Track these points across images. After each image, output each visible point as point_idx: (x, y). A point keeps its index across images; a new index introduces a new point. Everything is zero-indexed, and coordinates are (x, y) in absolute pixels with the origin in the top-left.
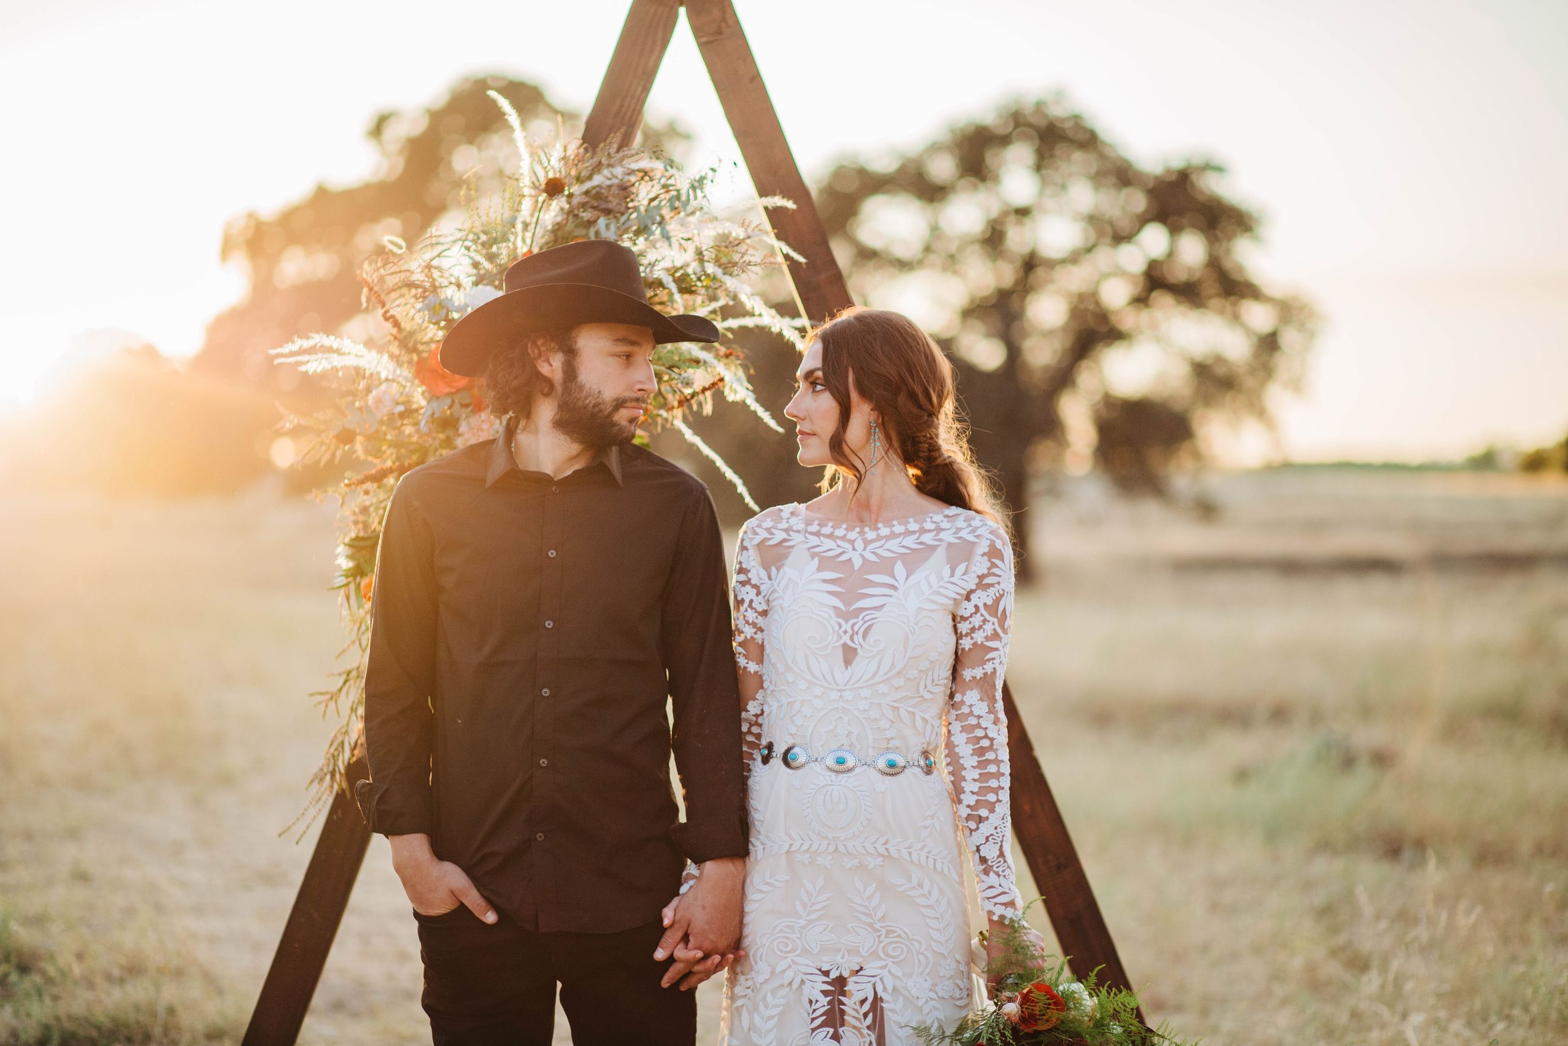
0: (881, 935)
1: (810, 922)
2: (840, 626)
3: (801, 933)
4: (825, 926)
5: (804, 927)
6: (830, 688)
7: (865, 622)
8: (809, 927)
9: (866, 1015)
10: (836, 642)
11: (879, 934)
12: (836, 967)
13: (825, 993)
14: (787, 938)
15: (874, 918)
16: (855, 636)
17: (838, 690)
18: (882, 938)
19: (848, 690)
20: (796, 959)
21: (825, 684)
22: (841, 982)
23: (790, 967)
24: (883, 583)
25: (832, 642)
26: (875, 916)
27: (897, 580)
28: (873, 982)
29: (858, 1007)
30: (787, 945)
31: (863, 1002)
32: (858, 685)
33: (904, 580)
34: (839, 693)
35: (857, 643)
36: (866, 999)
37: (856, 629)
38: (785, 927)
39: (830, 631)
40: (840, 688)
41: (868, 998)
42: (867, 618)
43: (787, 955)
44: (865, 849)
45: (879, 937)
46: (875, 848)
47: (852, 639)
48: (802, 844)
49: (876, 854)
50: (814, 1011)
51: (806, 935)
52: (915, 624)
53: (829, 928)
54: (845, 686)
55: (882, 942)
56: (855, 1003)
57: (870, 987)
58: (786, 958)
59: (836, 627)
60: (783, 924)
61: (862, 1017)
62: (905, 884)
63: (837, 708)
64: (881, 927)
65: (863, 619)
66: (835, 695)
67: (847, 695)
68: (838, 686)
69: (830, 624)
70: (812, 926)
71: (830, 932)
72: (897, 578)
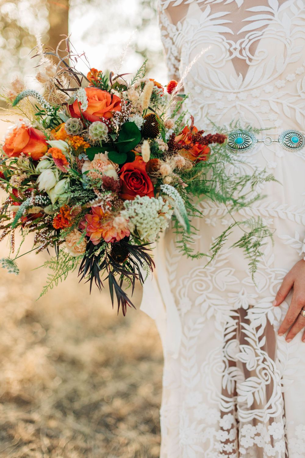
0: (271, 278)
1: (218, 269)
2: (231, 45)
3: (212, 277)
4: (229, 271)
5: (214, 272)
6: (227, 92)
7: (250, 40)
8: (217, 272)
9: (260, 339)
10: (228, 57)
11: (270, 276)
12: (238, 302)
13: (234, 318)
14: (201, 280)
15: (266, 264)
16: (243, 51)
17: (234, 93)
18: (272, 280)
19: (242, 92)
20: (210, 295)
21: (224, 90)
22: (243, 312)
23: (205, 301)
24: (261, 11)
25: (226, 57)
26: (267, 263)
27: (271, 8)
28: (266, 313)
29: (255, 332)
30: (202, 286)
31: (258, 329)
32: (249, 88)
33: (278, 7)
34: (235, 95)
35: (246, 56)
36: (261, 326)
37: (243, 46)
38: (200, 272)
39: (224, 49)
40: (236, 91)
41: (262, 325)
42: (251, 38)
43: (201, 293)
44: (260, 212)
45: (270, 278)
46: (267, 211)
47: (241, 52)
48: (211, 210)
49: (268, 216)
50: (226, 329)
51: (215, 278)
52: (290, 37)
53: (232, 273)
54: (239, 89)
55: (273, 282)
56: (253, 329)
57: (264, 316)
58: (202, 294)
59: (228, 47)
60: (198, 271)
61: (257, 340)
62: (289, 239)
63: (235, 106)
64: (271, 271)
65: (248, 38)
66: (232, 97)
67: (242, 96)
68: (234, 89)
69: (223, 45)
70: (219, 271)
71: (233, 275)
72: (271, 6)
